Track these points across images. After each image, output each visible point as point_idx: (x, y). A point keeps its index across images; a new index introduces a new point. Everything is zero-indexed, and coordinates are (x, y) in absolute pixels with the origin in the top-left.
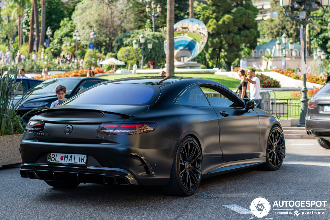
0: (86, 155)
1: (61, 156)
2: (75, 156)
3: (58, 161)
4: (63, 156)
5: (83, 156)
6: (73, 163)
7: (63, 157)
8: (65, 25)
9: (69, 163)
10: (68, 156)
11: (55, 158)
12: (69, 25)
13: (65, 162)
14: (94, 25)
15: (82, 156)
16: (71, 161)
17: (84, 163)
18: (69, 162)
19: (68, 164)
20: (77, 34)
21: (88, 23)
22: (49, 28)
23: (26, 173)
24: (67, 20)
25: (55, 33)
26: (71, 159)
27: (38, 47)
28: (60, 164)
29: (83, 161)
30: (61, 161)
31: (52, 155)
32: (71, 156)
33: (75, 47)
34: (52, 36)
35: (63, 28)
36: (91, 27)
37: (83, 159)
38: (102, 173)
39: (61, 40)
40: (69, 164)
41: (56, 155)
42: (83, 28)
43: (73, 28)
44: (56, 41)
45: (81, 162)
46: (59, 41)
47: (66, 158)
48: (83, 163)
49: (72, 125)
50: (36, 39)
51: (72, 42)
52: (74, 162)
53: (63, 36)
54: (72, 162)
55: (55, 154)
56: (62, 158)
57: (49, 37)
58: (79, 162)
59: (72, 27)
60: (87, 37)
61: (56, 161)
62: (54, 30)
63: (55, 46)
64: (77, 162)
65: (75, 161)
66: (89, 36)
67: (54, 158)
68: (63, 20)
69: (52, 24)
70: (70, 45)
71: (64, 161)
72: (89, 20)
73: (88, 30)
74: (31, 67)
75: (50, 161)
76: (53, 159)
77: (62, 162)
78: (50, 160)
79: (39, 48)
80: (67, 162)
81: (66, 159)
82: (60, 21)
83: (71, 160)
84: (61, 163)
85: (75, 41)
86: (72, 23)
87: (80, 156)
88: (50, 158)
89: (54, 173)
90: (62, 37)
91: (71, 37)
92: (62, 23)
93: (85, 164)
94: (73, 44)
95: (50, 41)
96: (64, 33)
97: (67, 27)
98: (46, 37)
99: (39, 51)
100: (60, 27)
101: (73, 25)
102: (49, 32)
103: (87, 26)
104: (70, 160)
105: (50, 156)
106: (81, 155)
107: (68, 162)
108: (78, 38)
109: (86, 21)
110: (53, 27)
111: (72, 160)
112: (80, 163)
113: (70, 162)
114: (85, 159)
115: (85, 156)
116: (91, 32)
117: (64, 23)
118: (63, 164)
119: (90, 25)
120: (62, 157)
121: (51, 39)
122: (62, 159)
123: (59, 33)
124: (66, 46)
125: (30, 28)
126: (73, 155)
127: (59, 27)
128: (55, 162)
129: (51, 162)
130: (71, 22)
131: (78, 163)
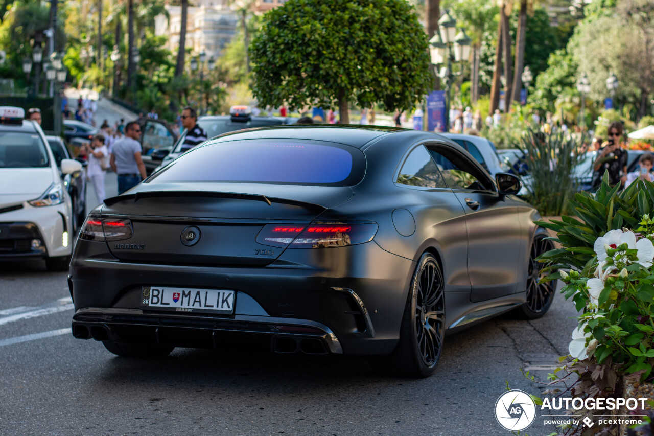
0: (233, 292)
1: (174, 294)
2: (207, 293)
3: (168, 304)
4: (179, 294)
5: (227, 293)
6: (203, 307)
7: (179, 296)
8: (557, 63)
9: (194, 307)
10: (190, 292)
11: (160, 296)
12: (565, 63)
13: (185, 305)
14: (614, 64)
15: (224, 294)
16: (198, 303)
17: (229, 307)
18: (193, 305)
19: (191, 311)
20: (585, 81)
21: (602, 60)
22: (527, 68)
23: (89, 329)
24: (561, 55)
25: (539, 78)
26: (197, 299)
27: (508, 104)
28: (173, 311)
29: (225, 303)
30: (173, 305)
31: (153, 290)
32: (198, 293)
33: (579, 105)
34: (533, 84)
35: (553, 70)
36: (607, 68)
37: (226, 300)
38: (269, 330)
39: (550, 91)
40: (194, 309)
41: (163, 291)
42: (593, 70)
43: (572, 70)
44: (540, 93)
45: (222, 307)
46: (545, 92)
47: (186, 296)
48: (225, 308)
49: (198, 226)
50: (505, 89)
51: (574, 95)
52: (206, 306)
53: (554, 84)
54: (200, 306)
55: (160, 289)
56: (176, 297)
57: (527, 85)
58: (217, 307)
59: (570, 66)
60: (599, 87)
61: (162, 303)
62: (535, 73)
63: (539, 102)
64: (212, 306)
65: (207, 304)
66: (605, 86)
67: (157, 296)
68: (554, 53)
69: (534, 60)
70: (571, 101)
71: (182, 305)
72: (604, 55)
73: (602, 73)
74: (498, 140)
75: (148, 304)
76: (155, 300)
77: (177, 305)
78: (148, 301)
79: (511, 106)
80: (188, 305)
81: (186, 300)
82: (548, 56)
83: (197, 301)
84: (175, 308)
85: (580, 95)
86: (571, 60)
87: (219, 293)
88: (148, 298)
89: (157, 330)
90: (551, 85)
91: (571, 85)
92: (552, 59)
93: (231, 309)
94: (576, 100)
95: (529, 93)
96: (555, 79)
97: (562, 66)
98: (522, 86)
99: (511, 112)
100: (548, 67)
101: (573, 64)
102: (527, 76)
103: (601, 66)
104: (195, 301)
105: (147, 293)
106: (221, 292)
107: (191, 306)
108: (587, 89)
109: (599, 57)
110: (535, 66)
111: (199, 301)
112: (220, 308)
113: (197, 306)
114: (231, 300)
115: (230, 294)
116: (607, 77)
117: (555, 60)
118: (180, 310)
119: (605, 63)
120: (177, 295)
121: (531, 89)
122: (176, 300)
123: (546, 78)
124: (564, 103)
125: (494, 68)
126: (203, 292)
127: (545, 67)
128: (159, 305)
129: (150, 305)
130: (568, 58)
131: (215, 308)
